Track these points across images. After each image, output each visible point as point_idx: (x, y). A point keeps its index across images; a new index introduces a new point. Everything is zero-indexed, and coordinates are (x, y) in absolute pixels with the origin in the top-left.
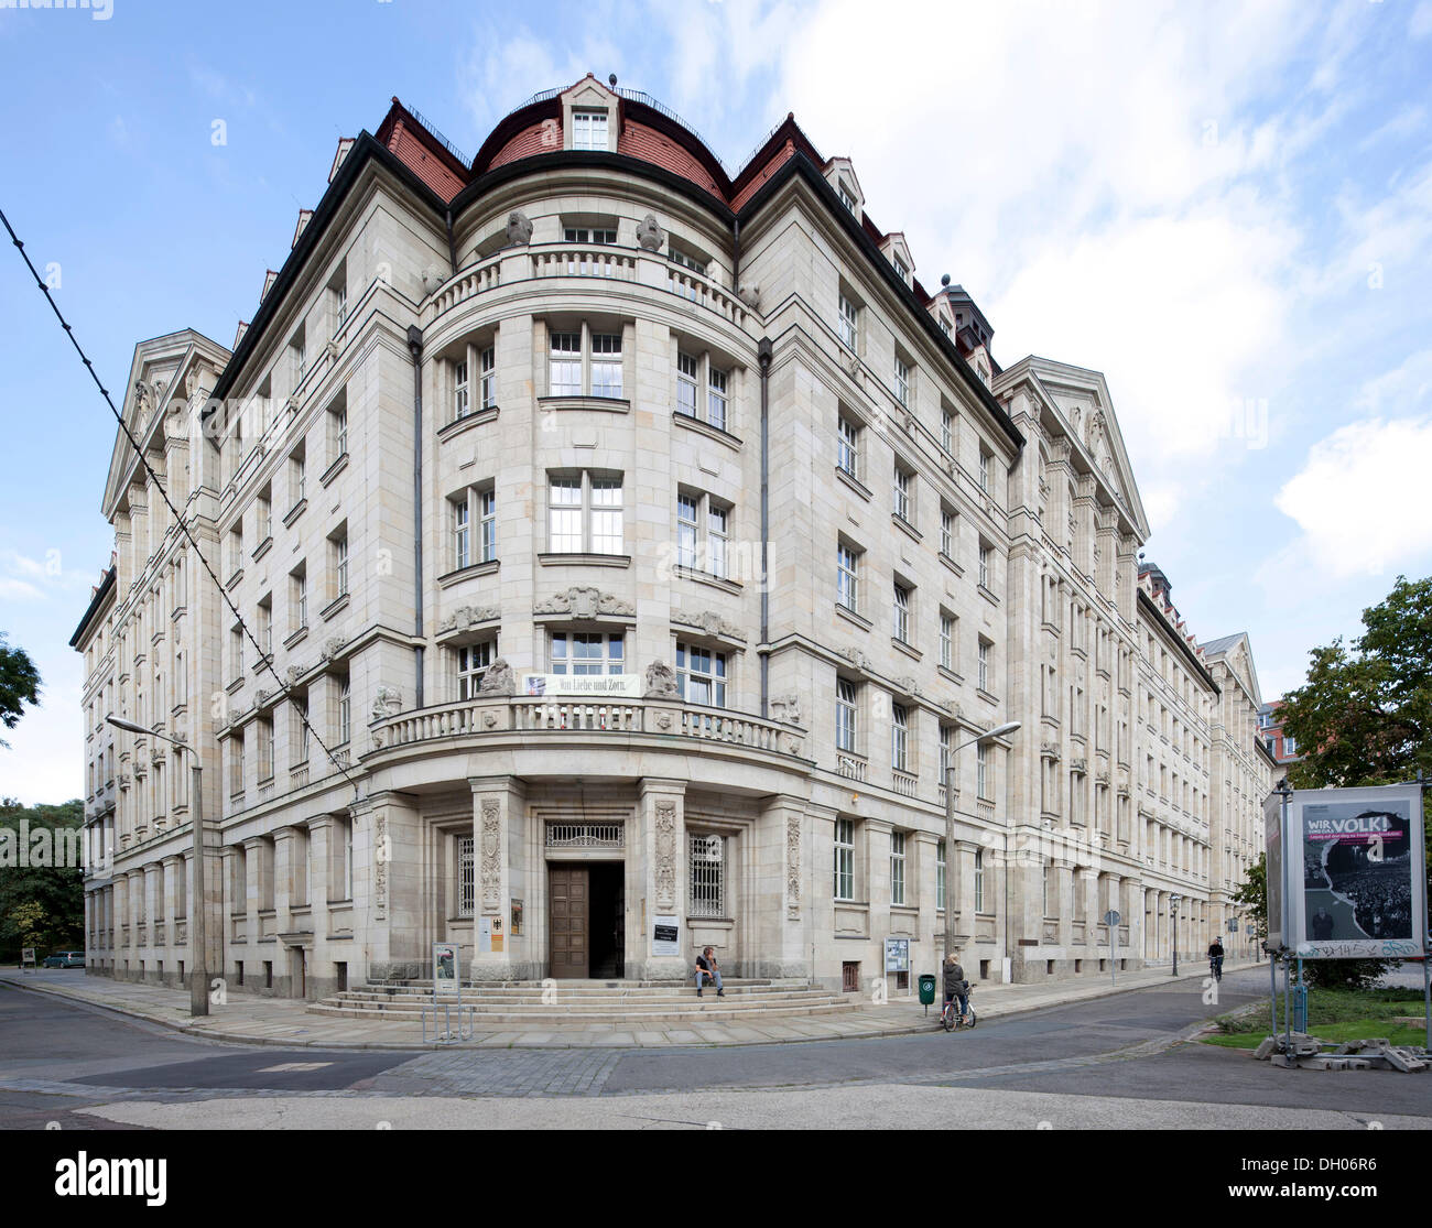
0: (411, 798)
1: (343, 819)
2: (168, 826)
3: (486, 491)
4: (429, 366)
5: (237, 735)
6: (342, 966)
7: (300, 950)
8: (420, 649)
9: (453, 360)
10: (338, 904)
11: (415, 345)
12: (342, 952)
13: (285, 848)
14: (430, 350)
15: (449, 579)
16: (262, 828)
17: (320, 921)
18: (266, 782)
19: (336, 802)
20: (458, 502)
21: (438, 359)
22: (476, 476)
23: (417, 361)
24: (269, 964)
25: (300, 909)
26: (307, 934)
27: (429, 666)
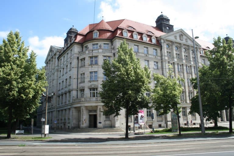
0: (76, 108)
1: (69, 109)
2: (50, 107)
3: (84, 74)
4: (79, 61)
5: (59, 96)
6: (69, 126)
7: (65, 125)
8: (77, 90)
9: (82, 60)
10: (69, 119)
11: (78, 58)
12: (69, 125)
13: (64, 112)
14: (79, 59)
15: (81, 83)
16: (61, 109)
17: (67, 121)
18: (62, 103)
19: (69, 107)
20: (81, 74)
21: (80, 60)
22: (83, 72)
23: (78, 60)
24: (61, 126)
25: (65, 119)
26: (66, 122)
27: (78, 92)
